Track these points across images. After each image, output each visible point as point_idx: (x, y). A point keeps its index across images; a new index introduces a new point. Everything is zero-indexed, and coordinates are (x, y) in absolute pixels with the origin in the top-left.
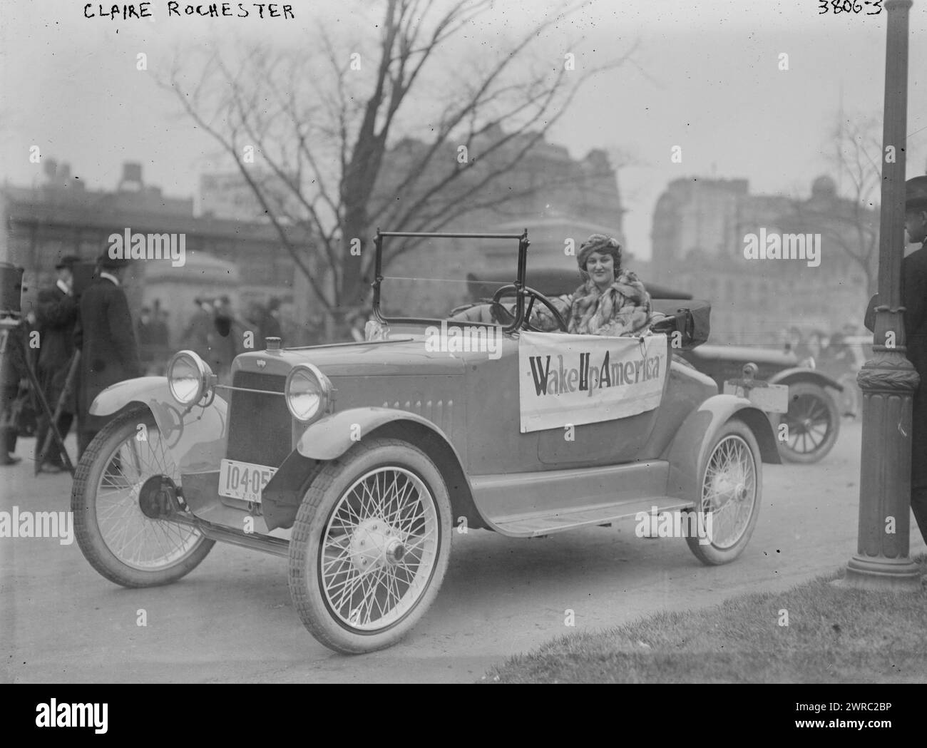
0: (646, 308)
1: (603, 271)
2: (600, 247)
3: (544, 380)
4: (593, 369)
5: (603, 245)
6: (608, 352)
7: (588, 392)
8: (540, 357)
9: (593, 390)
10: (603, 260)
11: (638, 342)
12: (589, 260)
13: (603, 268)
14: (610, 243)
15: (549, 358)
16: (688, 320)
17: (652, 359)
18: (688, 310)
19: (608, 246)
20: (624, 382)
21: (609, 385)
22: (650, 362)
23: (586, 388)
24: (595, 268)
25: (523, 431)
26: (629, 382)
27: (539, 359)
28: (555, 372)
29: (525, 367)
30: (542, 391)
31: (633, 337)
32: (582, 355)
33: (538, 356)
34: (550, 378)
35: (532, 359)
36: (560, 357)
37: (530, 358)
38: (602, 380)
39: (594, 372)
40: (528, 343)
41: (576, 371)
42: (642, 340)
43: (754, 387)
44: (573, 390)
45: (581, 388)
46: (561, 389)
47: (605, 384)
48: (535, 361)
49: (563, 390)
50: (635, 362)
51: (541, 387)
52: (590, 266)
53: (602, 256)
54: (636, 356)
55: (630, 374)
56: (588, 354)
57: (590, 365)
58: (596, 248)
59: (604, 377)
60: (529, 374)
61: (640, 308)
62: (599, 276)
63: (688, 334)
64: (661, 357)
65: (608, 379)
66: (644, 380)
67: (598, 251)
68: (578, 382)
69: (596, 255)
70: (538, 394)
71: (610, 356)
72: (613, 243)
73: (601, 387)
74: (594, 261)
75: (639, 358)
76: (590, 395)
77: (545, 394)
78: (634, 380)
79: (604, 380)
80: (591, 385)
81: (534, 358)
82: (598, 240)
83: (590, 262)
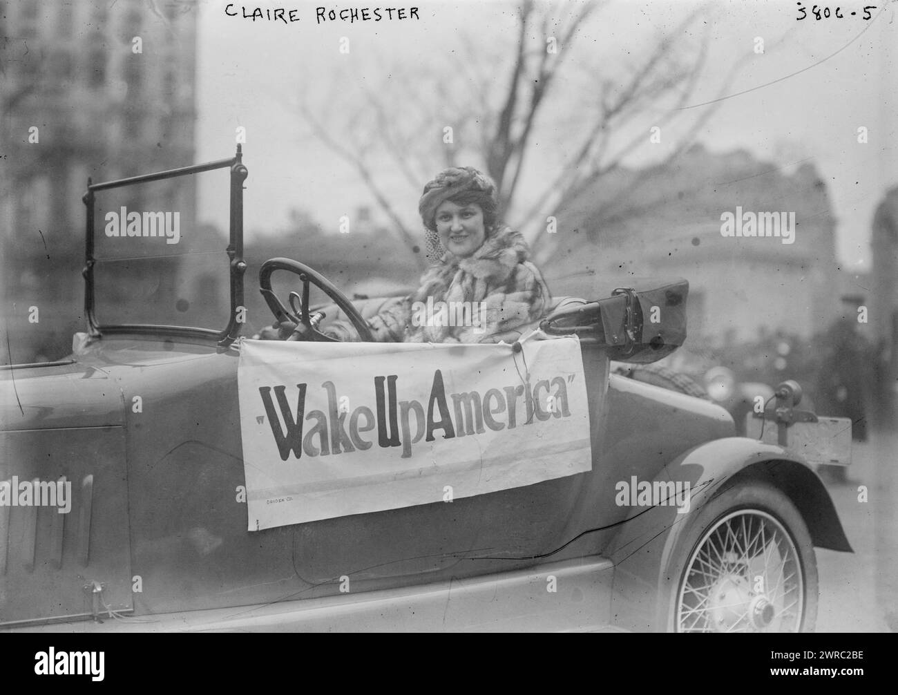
0: (529, 294)
1: (464, 233)
2: (456, 190)
3: (295, 429)
4: (407, 407)
5: (464, 187)
6: (438, 375)
7: (400, 449)
8: (283, 388)
9: (414, 447)
10: (464, 215)
11: (509, 352)
12: (439, 215)
13: (465, 228)
14: (475, 183)
15: (302, 388)
16: (629, 309)
17: (546, 384)
18: (628, 291)
19: (471, 189)
20: (485, 426)
21: (450, 434)
22: (543, 390)
23: (395, 442)
24: (449, 230)
25: (252, 527)
26: (496, 427)
27: (280, 391)
28: (318, 414)
29: (250, 407)
30: (292, 452)
31: (502, 343)
32: (379, 381)
33: (279, 384)
34: (307, 426)
35: (265, 392)
36: (330, 386)
37: (261, 389)
38: (432, 426)
39: (412, 413)
40: (256, 362)
41: (367, 411)
42: (517, 349)
43: (794, 422)
44: (365, 446)
45: (384, 442)
46: (335, 446)
47: (439, 433)
48: (273, 394)
49: (342, 448)
50: (505, 389)
51: (290, 444)
52: (442, 225)
53: (461, 208)
54: (507, 378)
55: (495, 412)
56: (392, 379)
57: (400, 397)
58: (447, 194)
59: (437, 418)
60: (260, 419)
61: (517, 294)
62: (458, 243)
63: (630, 334)
64: (571, 378)
65: (446, 425)
66: (530, 421)
67: (453, 199)
68: (376, 431)
69: (450, 207)
70: (285, 456)
71: (446, 382)
72: (479, 183)
73: (430, 438)
74: (448, 217)
75: (515, 382)
76: (407, 454)
77: (298, 456)
78: (507, 423)
79: (438, 426)
80: (407, 435)
81: (269, 389)
82: (453, 179)
83: (441, 218)
